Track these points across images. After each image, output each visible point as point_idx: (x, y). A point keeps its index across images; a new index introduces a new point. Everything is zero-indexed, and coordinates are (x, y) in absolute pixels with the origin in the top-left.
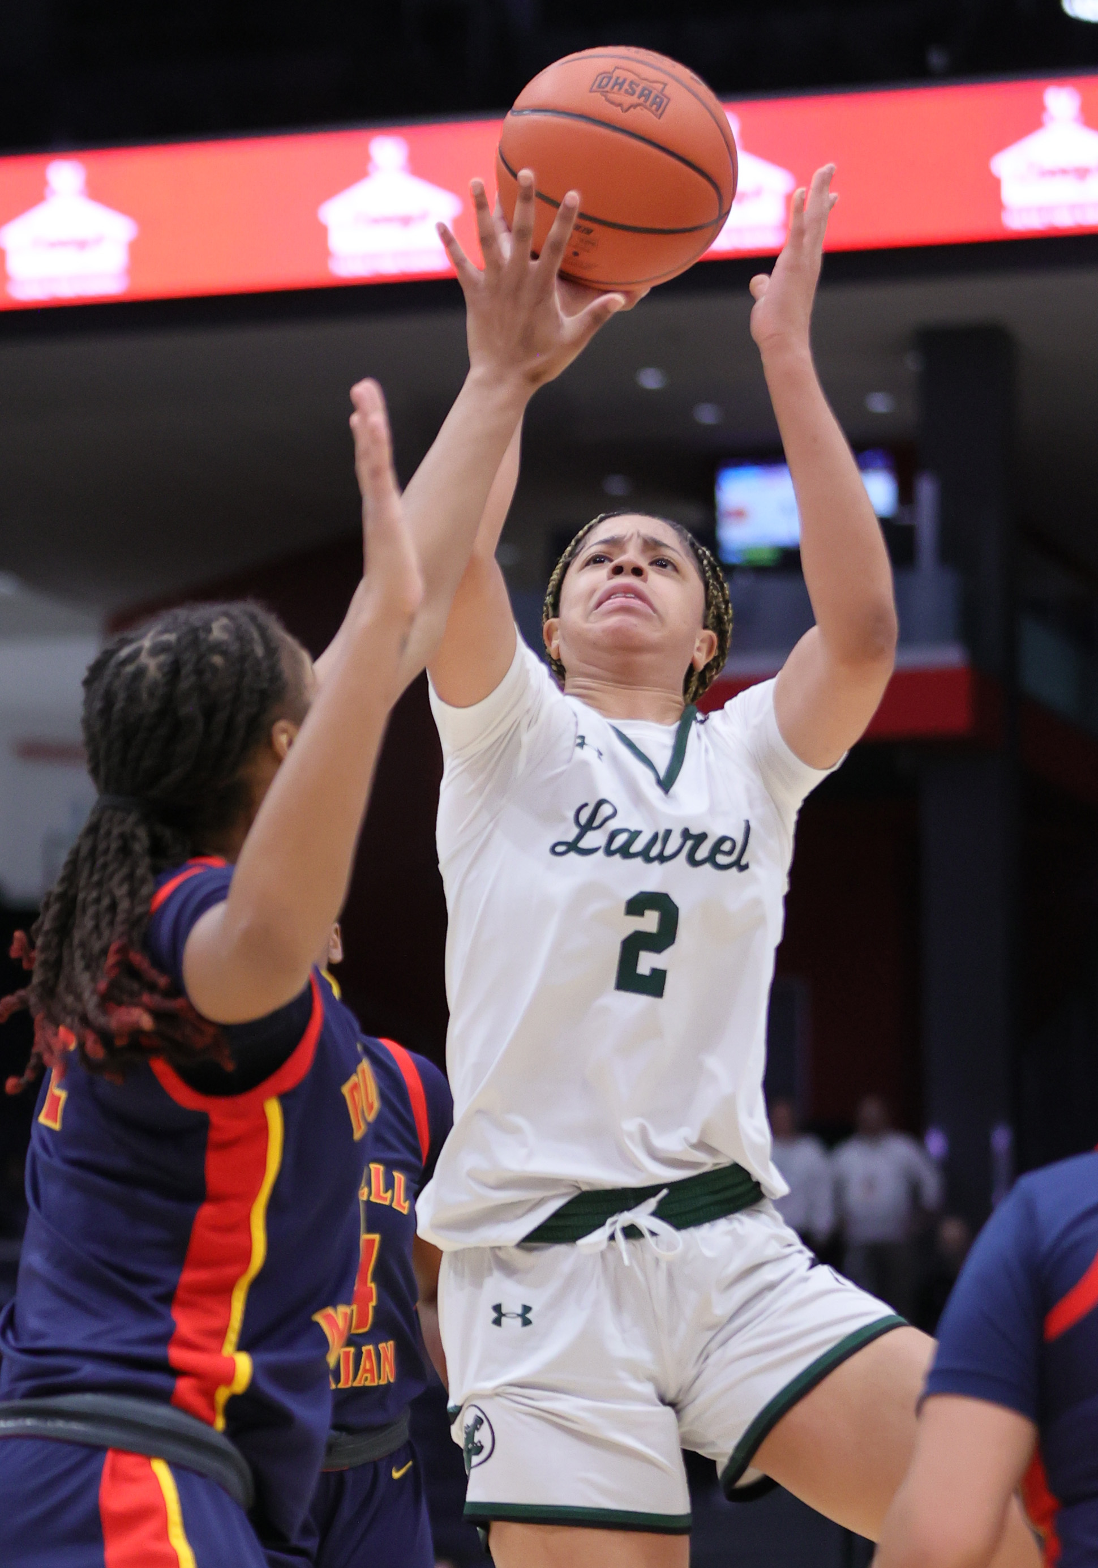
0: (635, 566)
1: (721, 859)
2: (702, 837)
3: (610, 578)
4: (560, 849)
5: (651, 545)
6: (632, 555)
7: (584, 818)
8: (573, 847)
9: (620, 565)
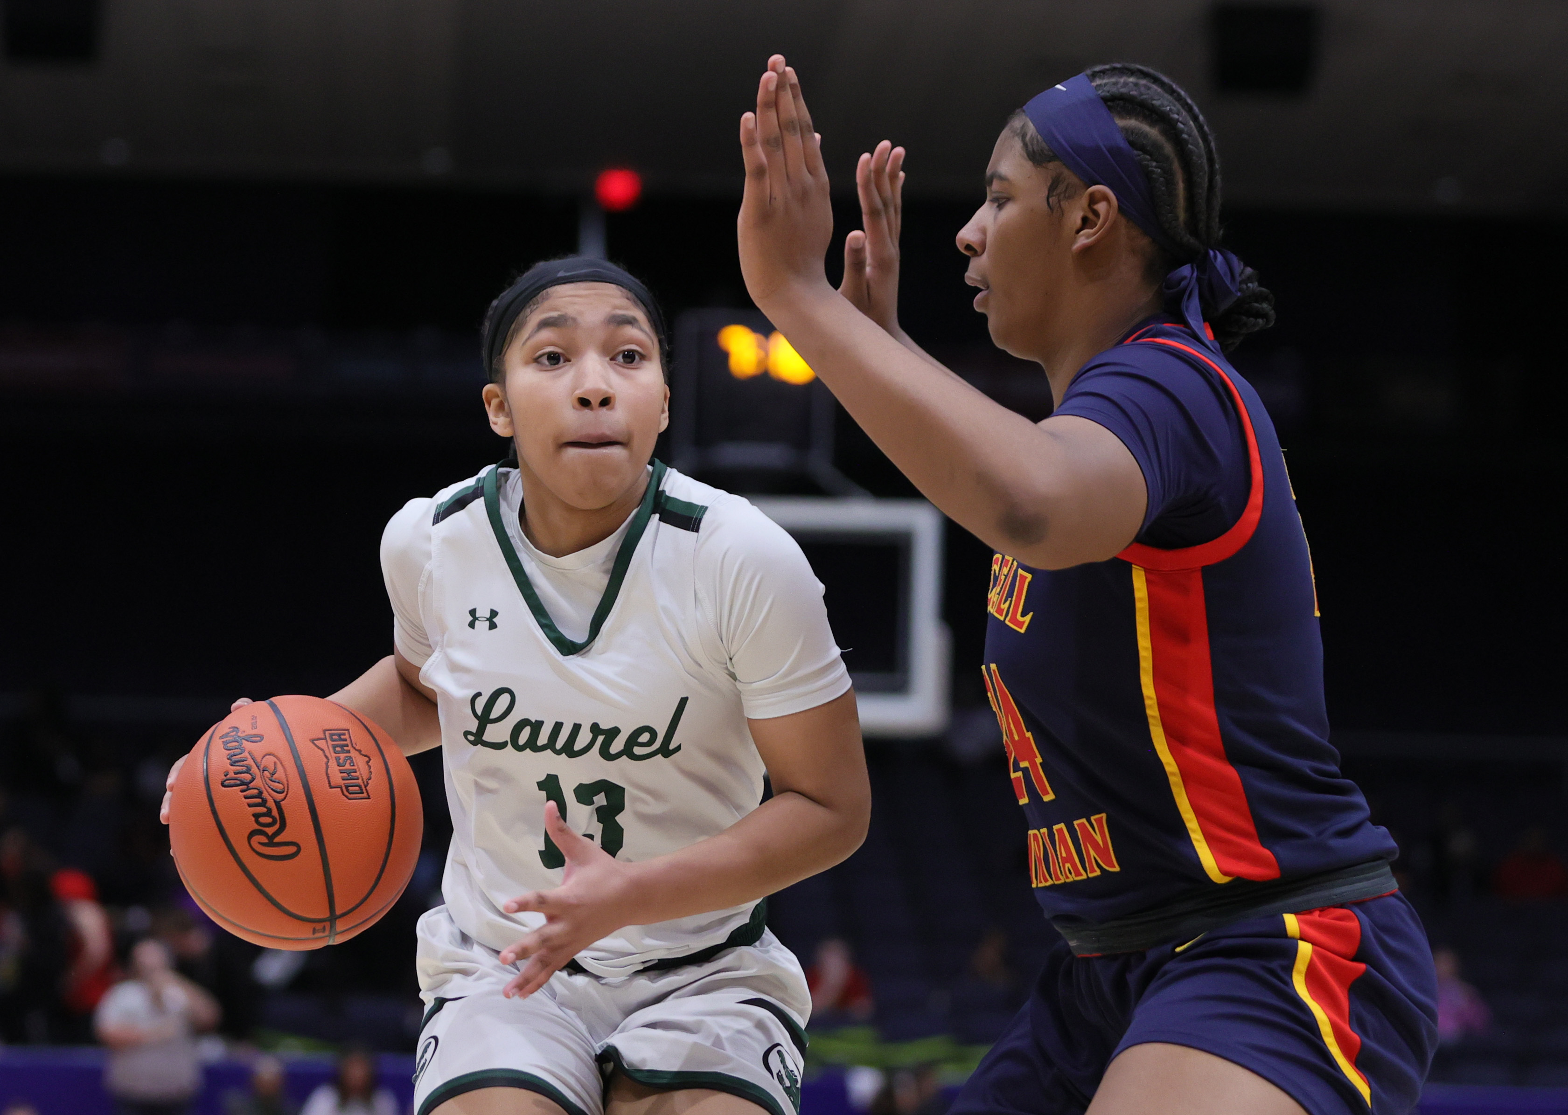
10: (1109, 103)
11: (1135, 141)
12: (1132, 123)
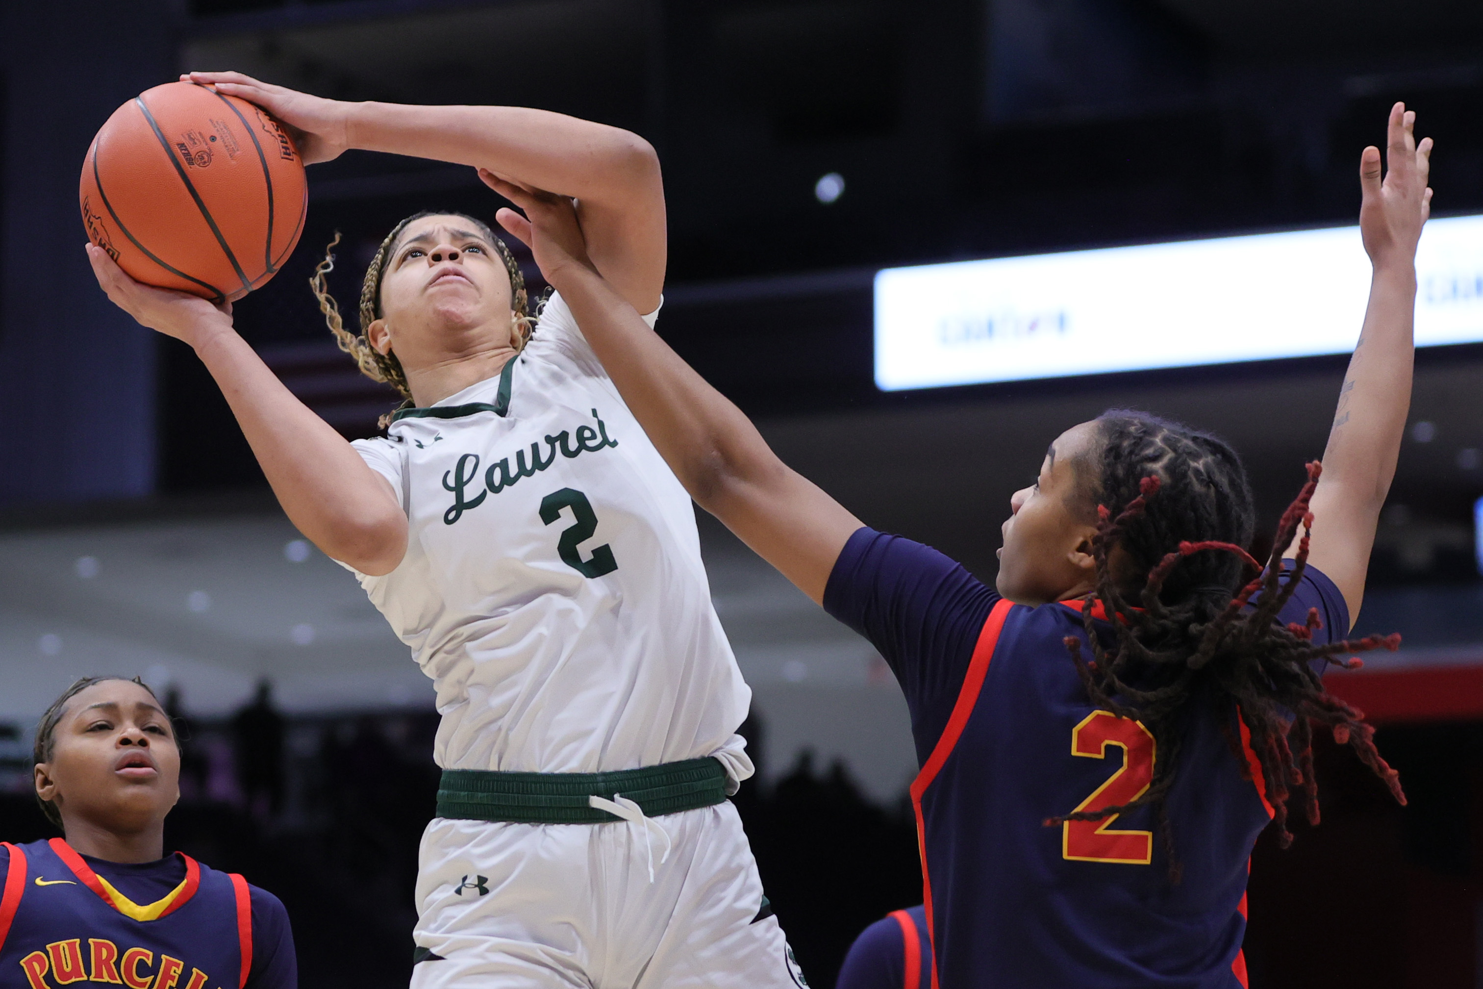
0: (451, 252)
1: (589, 444)
2: (564, 436)
3: (431, 266)
4: (452, 516)
5: (458, 236)
6: (444, 245)
7: (451, 482)
8: (460, 506)
9: (438, 253)
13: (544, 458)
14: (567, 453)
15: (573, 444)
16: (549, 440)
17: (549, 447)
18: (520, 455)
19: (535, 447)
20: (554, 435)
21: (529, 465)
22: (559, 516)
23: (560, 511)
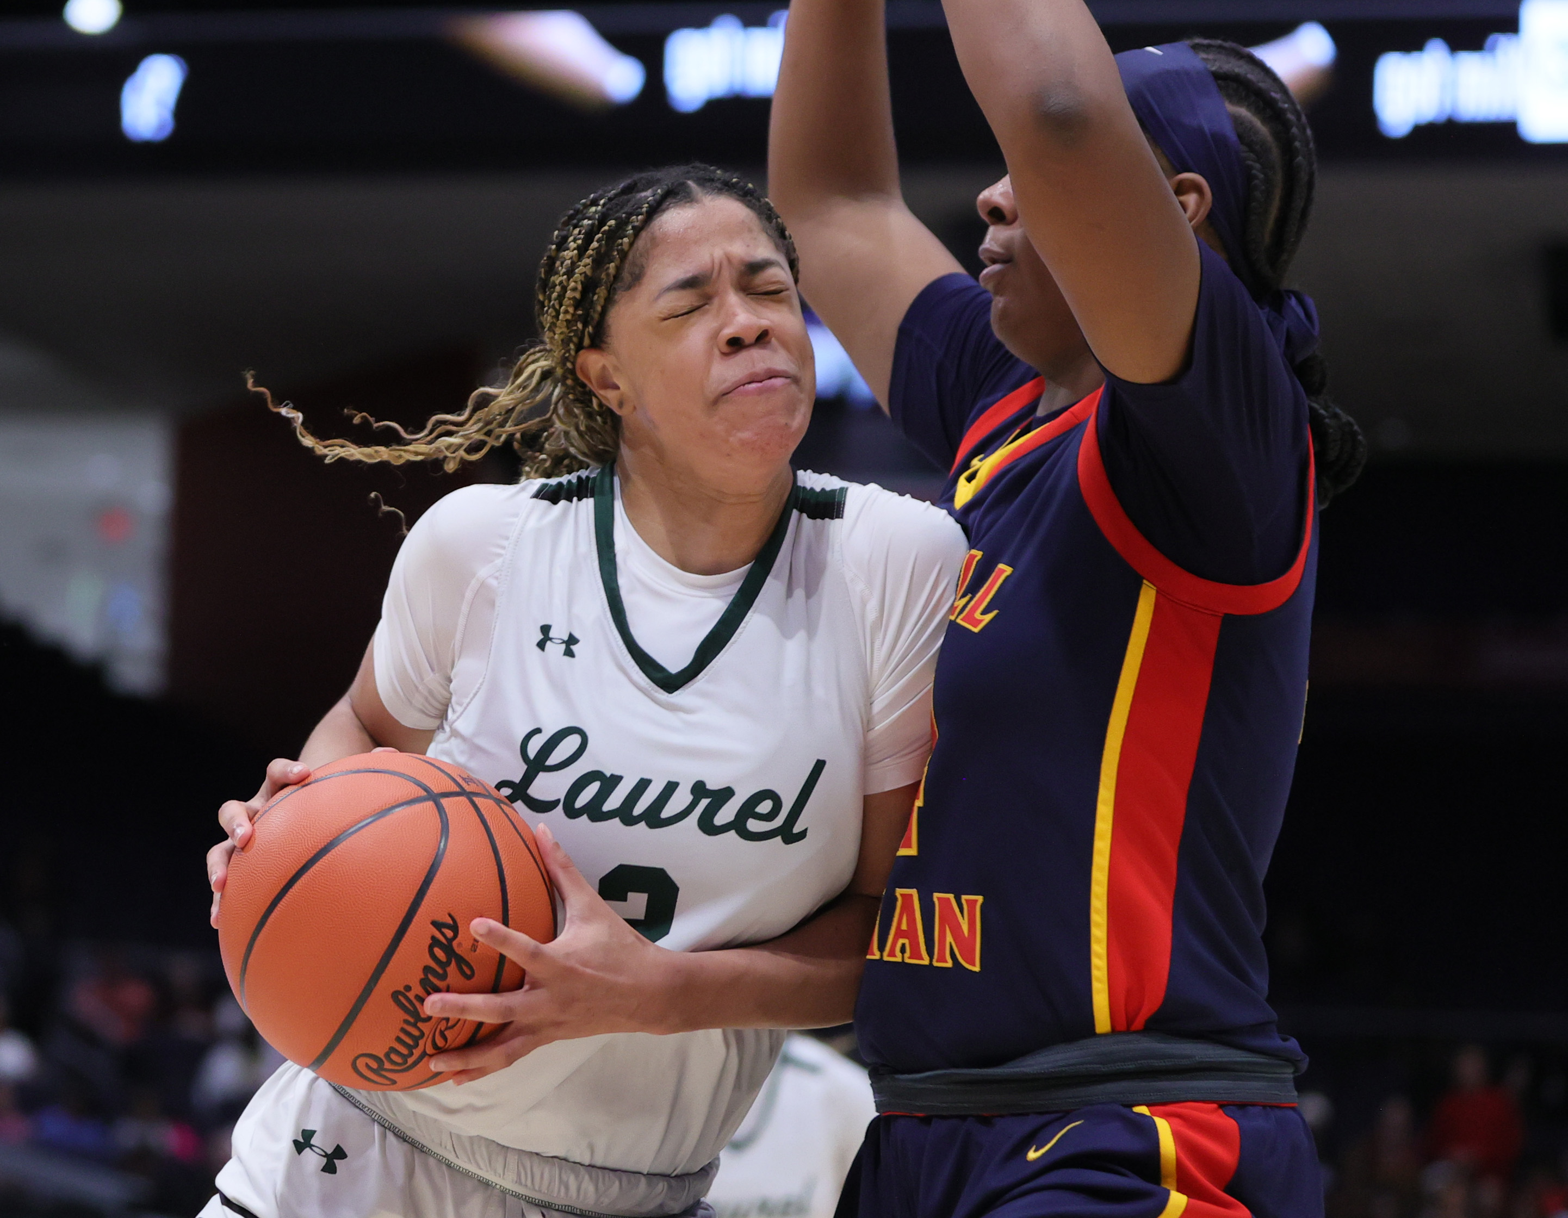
1: (753, 825)
7: (535, 751)
8: (518, 792)
10: (1220, 82)
11: (1244, 132)
12: (1243, 112)
13: (666, 813)
14: (707, 826)
15: (726, 815)
16: (699, 789)
17: (690, 798)
18: (643, 784)
19: (671, 788)
20: (710, 786)
21: (639, 809)
22: (625, 900)
23: (630, 894)
